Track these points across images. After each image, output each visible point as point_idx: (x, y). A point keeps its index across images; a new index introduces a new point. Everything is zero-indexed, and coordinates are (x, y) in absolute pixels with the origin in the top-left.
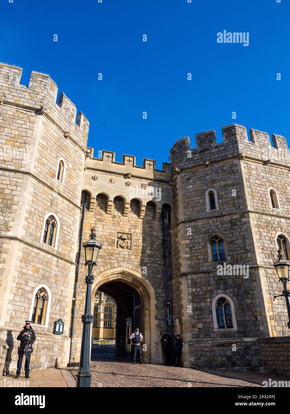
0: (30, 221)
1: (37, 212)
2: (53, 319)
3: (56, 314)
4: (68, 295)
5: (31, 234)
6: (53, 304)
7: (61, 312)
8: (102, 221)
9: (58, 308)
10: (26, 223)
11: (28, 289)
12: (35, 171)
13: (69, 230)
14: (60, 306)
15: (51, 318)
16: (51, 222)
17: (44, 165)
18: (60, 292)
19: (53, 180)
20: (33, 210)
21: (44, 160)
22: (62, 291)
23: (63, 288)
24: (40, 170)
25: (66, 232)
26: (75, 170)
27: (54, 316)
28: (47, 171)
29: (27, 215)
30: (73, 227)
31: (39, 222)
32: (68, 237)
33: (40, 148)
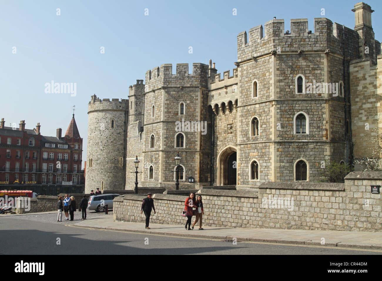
0: (167, 141)
1: (170, 136)
2: (187, 177)
3: (189, 175)
4: (196, 166)
5: (169, 146)
6: (186, 172)
7: (192, 174)
8: (221, 120)
9: (190, 172)
10: (165, 143)
11: (170, 167)
12: (166, 118)
13: (192, 136)
14: (191, 171)
15: (186, 176)
16: (180, 137)
17: (170, 112)
18: (190, 166)
19: (178, 116)
20: (167, 136)
21: (170, 110)
22: (191, 165)
23: (191, 164)
24: (168, 116)
25: (190, 138)
26: (192, 102)
27: (188, 176)
28: (172, 115)
29: (165, 139)
30: (196, 133)
31: (172, 140)
32: (192, 140)
33: (166, 106)
